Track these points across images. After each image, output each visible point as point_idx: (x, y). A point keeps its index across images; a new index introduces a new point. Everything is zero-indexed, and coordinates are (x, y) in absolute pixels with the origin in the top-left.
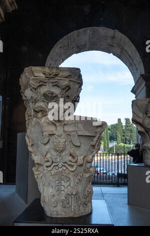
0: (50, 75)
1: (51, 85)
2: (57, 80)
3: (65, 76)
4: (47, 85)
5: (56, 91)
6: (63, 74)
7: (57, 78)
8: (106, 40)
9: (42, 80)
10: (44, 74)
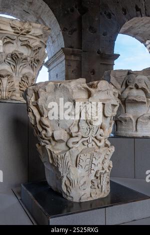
0: (21, 30)
1: (20, 43)
2: (27, 39)
3: (37, 35)
4: (15, 44)
5: (26, 52)
6: (36, 32)
7: (28, 36)
8: (21, 5)
9: (9, 36)
10: (12, 27)
